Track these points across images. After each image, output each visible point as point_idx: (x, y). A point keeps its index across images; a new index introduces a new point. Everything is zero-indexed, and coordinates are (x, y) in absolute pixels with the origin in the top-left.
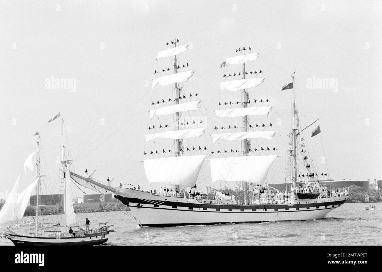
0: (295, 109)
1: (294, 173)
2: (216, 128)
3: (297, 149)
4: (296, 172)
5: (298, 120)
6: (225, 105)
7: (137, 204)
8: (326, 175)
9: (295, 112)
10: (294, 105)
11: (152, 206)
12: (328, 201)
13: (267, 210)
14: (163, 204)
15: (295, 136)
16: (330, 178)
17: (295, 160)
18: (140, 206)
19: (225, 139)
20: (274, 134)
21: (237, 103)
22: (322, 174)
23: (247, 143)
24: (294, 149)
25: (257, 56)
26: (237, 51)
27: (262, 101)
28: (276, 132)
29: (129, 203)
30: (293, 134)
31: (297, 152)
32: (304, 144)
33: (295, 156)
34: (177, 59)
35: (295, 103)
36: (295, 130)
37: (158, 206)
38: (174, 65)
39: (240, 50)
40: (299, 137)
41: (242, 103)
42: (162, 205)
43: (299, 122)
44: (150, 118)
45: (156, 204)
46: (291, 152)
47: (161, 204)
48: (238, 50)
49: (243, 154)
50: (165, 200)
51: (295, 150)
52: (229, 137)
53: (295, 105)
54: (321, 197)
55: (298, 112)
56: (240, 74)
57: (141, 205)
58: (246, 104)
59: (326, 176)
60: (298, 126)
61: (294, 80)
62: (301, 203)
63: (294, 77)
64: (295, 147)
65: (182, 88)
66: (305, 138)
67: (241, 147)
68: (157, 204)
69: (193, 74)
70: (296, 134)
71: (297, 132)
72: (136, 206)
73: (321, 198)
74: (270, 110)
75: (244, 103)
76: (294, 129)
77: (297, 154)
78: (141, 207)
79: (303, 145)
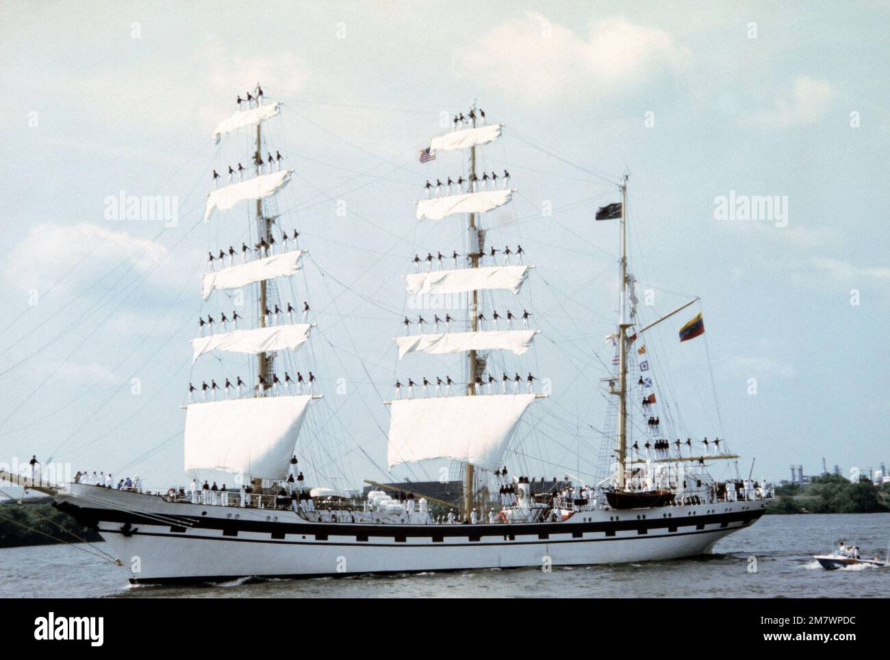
0: (627, 272)
1: (620, 438)
2: (407, 322)
3: (628, 376)
4: (624, 437)
5: (634, 300)
6: (429, 263)
7: (122, 525)
8: (717, 442)
9: (627, 280)
10: (624, 262)
11: (167, 530)
12: (705, 513)
13: (516, 537)
14: (196, 526)
15: (623, 341)
16: (727, 452)
17: (624, 404)
18: (132, 529)
19: (426, 350)
20: (532, 340)
21: (455, 256)
22: (706, 442)
23: (477, 363)
24: (621, 376)
25: (498, 133)
26: (456, 121)
27: (508, 252)
28: (535, 333)
29: (98, 523)
30: (619, 336)
31: (628, 383)
32: (646, 362)
33: (623, 394)
34: (262, 140)
35: (626, 255)
36: (624, 327)
37: (184, 530)
38: (254, 155)
39: (462, 118)
40: (637, 345)
41: (466, 256)
42: (193, 527)
43: (638, 305)
44: (204, 297)
45: (178, 525)
46: (612, 384)
47: (191, 524)
48: (459, 117)
49: (464, 390)
50: (200, 515)
51: (624, 380)
52: (435, 345)
53: (628, 261)
54: (686, 501)
55: (636, 278)
56: (460, 181)
57: (134, 526)
58: (475, 258)
59: (716, 447)
60: (632, 316)
61: (624, 196)
62: (620, 520)
63: (624, 188)
64: (625, 372)
65: (276, 217)
66: (648, 348)
67: (462, 373)
68: (180, 525)
69: (289, 181)
70: (626, 336)
71: (629, 332)
72: (120, 530)
73: (685, 504)
74: (524, 275)
75: (470, 256)
76: (621, 323)
77: (628, 389)
78: (136, 532)
79: (644, 366)
